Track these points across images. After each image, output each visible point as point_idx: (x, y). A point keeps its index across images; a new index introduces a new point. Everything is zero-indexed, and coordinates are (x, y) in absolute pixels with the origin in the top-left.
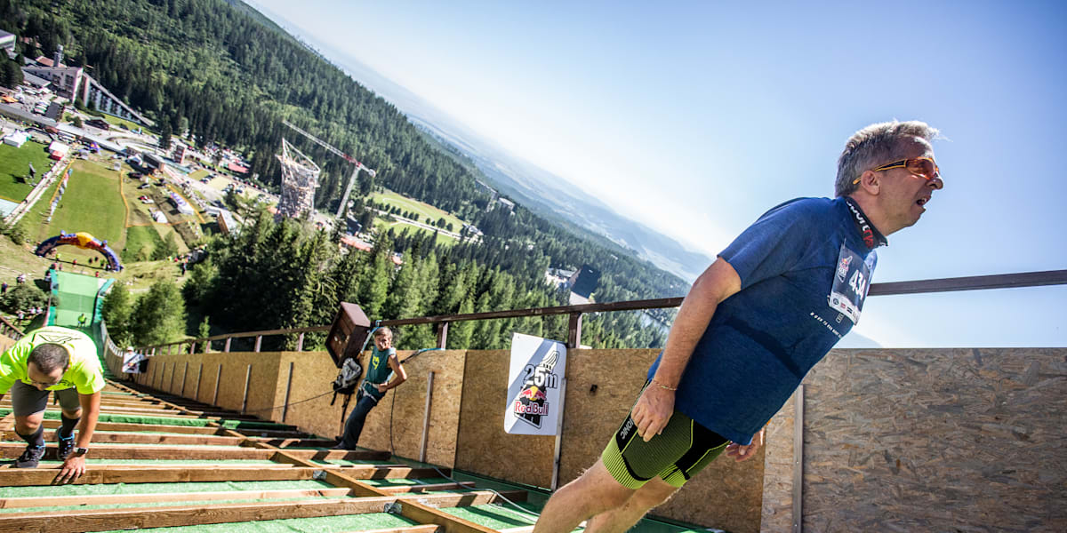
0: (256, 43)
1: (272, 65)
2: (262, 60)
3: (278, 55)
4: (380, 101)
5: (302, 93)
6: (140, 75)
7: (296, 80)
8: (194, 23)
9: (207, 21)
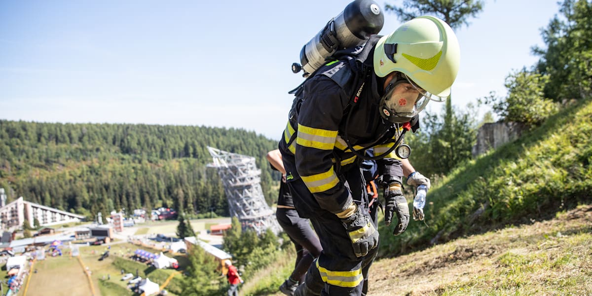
0: (134, 134)
1: (150, 141)
2: (142, 140)
3: (150, 134)
4: (232, 130)
5: (179, 149)
6: (64, 187)
7: (171, 143)
8: (89, 141)
9: (97, 135)
